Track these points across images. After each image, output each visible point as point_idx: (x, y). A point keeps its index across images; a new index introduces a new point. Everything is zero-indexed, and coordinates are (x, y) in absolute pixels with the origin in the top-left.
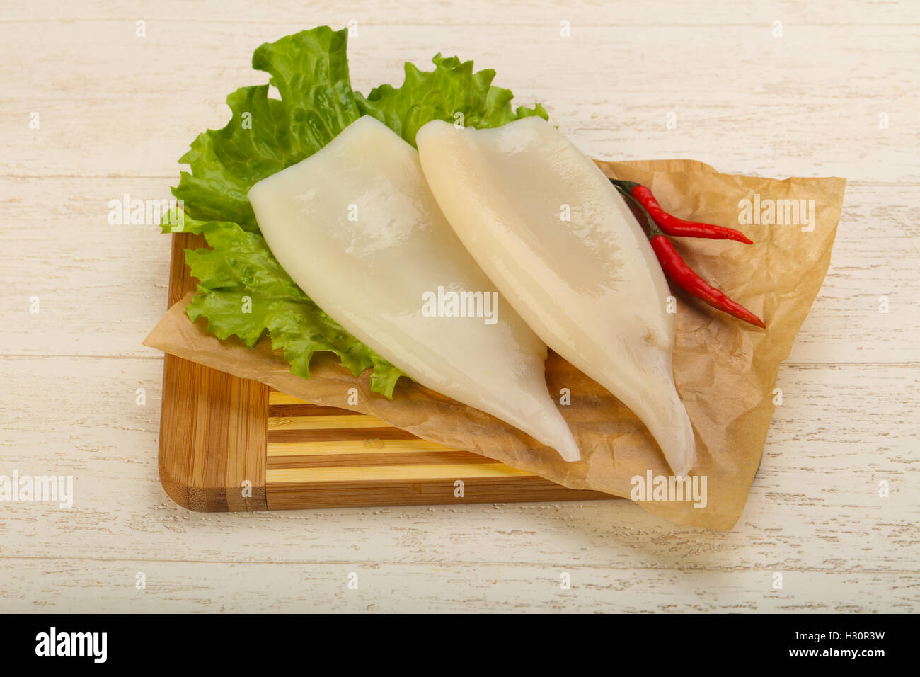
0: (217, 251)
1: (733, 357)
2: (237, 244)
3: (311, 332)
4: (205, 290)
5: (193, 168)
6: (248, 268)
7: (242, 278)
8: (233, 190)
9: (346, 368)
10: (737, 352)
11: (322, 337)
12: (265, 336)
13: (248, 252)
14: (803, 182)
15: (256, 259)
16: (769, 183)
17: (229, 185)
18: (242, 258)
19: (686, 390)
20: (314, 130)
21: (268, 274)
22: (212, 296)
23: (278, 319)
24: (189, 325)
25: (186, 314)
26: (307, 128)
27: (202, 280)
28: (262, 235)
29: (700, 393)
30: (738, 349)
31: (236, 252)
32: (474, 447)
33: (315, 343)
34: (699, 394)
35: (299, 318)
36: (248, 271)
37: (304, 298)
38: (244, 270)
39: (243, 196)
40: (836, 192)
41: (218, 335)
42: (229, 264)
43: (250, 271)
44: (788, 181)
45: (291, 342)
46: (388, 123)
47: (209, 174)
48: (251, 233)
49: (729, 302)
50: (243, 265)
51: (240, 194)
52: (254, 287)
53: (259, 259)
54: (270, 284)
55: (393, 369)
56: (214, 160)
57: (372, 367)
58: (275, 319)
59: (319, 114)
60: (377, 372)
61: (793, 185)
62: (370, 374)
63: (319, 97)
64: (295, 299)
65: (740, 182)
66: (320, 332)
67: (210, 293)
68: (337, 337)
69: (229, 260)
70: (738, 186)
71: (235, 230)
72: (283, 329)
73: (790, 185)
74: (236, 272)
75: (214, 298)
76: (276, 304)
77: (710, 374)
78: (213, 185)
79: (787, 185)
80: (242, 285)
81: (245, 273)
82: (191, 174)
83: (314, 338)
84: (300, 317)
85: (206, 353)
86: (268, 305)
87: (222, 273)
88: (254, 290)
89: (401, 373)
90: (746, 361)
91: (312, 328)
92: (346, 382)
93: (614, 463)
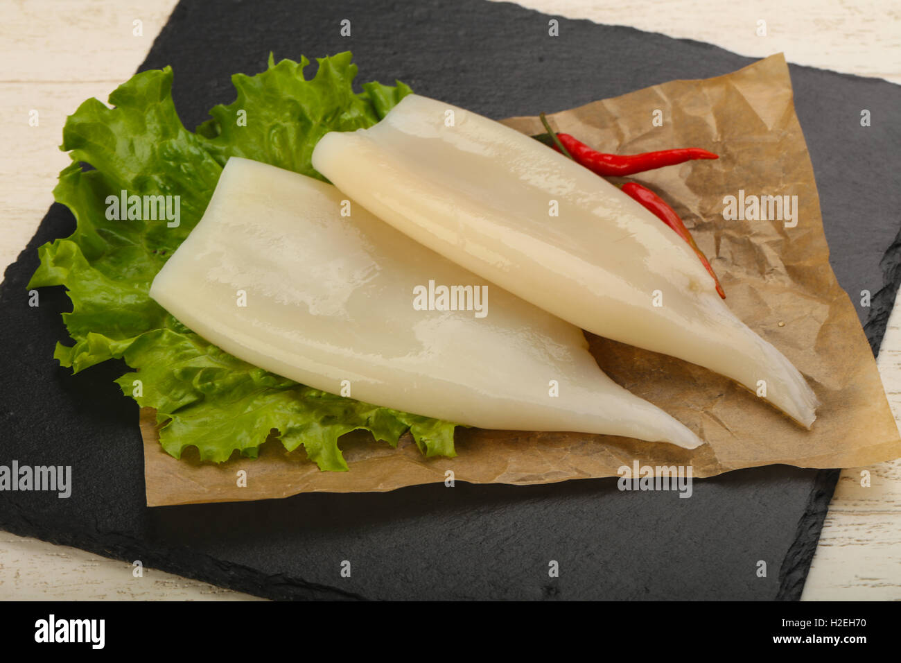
1: (767, 277)
3: (317, 417)
9: (381, 441)
10: (768, 269)
22: (179, 421)
27: (157, 408)
30: (766, 266)
31: (177, 361)
33: (328, 428)
35: (297, 407)
36: (204, 377)
37: (287, 382)
47: (91, 285)
53: (209, 360)
54: (237, 381)
55: (439, 423)
57: (407, 429)
60: (419, 433)
64: (279, 387)
66: (326, 414)
67: (174, 417)
69: (175, 372)
72: (290, 425)
74: (191, 383)
75: (181, 421)
77: (759, 302)
80: (201, 395)
83: (324, 423)
89: (451, 423)
90: (781, 274)
91: (314, 412)
92: (385, 457)
93: (732, 434)
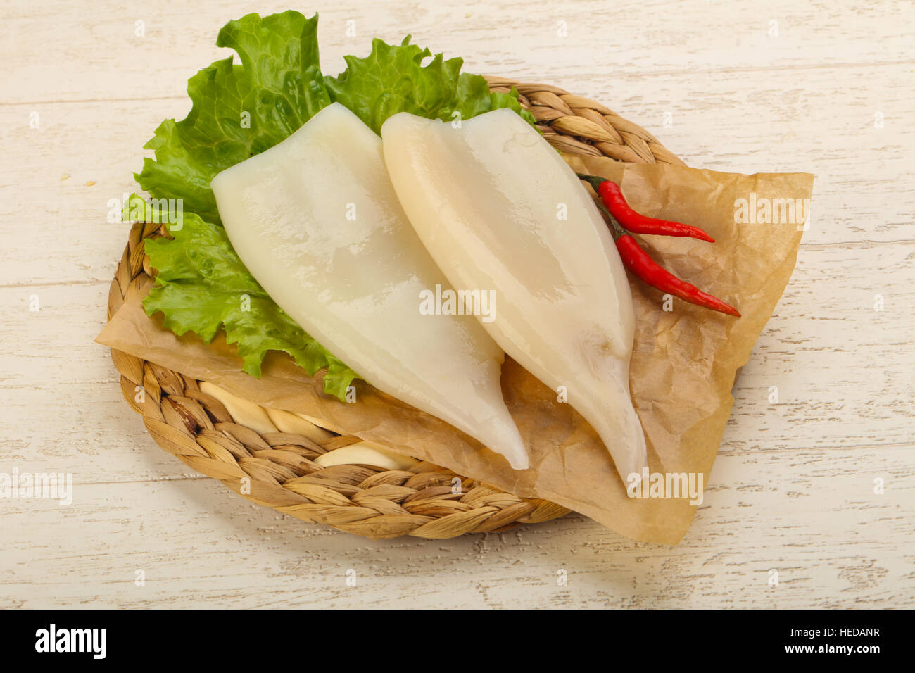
0: (177, 241)
1: (694, 363)
2: (198, 235)
3: (267, 327)
4: (163, 283)
5: (157, 155)
6: (208, 261)
7: (201, 270)
8: (197, 177)
9: (300, 367)
10: (698, 357)
11: (278, 333)
12: (221, 331)
13: (208, 244)
14: (770, 177)
15: (215, 251)
16: (737, 178)
17: (194, 172)
18: (201, 250)
19: (643, 399)
20: (282, 115)
21: (227, 268)
22: (170, 289)
23: (234, 313)
24: (144, 318)
25: (143, 308)
26: (274, 112)
27: (160, 271)
28: (223, 227)
29: (656, 401)
30: (699, 354)
31: (196, 244)
32: (424, 454)
33: (270, 339)
34: (656, 403)
35: (256, 313)
36: (207, 264)
37: (263, 293)
38: (203, 263)
39: (207, 184)
40: (804, 188)
41: (174, 330)
42: (188, 256)
43: (210, 264)
44: (755, 176)
45: (246, 338)
46: (356, 111)
47: (173, 161)
48: (212, 225)
49: (701, 295)
50: (203, 257)
51: (204, 182)
52: (212, 280)
53: (219, 252)
54: (230, 278)
55: (348, 370)
56: (179, 147)
57: (327, 367)
58: (232, 313)
59: (287, 99)
60: (332, 373)
61: (760, 181)
62: (324, 376)
63: (289, 83)
64: (254, 293)
65: (708, 176)
66: (276, 328)
67: (168, 285)
68: (294, 333)
69: (188, 251)
70: (707, 180)
71: (196, 221)
72: (239, 323)
73: (756, 181)
74: (195, 263)
75: (172, 290)
76: (233, 297)
77: (668, 381)
78: (177, 172)
79: (754, 180)
80: (200, 277)
81: (205, 265)
82: (155, 160)
83: (270, 334)
84: (257, 311)
85: (161, 349)
86: (227, 298)
87: (182, 264)
88: (212, 283)
89: (356, 374)
90: (706, 366)
91: (268, 323)
92: (300, 382)
93: (564, 470)
